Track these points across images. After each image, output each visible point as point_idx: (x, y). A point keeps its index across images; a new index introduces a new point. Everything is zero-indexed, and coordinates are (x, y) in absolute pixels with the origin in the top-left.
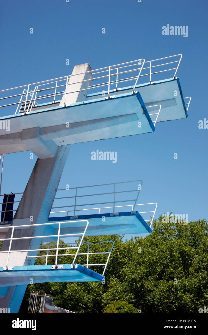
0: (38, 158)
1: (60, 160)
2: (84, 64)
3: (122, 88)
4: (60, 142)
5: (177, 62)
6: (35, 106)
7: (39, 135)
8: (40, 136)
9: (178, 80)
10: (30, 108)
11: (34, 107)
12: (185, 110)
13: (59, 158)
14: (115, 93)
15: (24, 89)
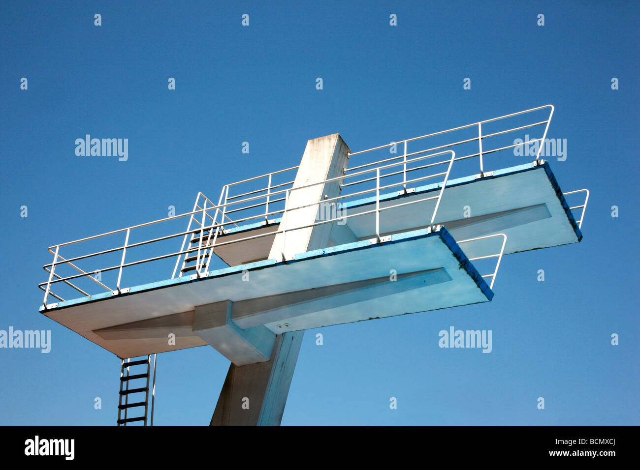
0: (232, 363)
1: (282, 366)
2: (328, 136)
3: (417, 188)
4: (280, 327)
5: (541, 124)
6: (223, 232)
7: (231, 318)
8: (234, 321)
9: (546, 167)
10: (212, 237)
11: (221, 234)
12: (575, 227)
13: (280, 363)
14: (402, 199)
15: (199, 193)
